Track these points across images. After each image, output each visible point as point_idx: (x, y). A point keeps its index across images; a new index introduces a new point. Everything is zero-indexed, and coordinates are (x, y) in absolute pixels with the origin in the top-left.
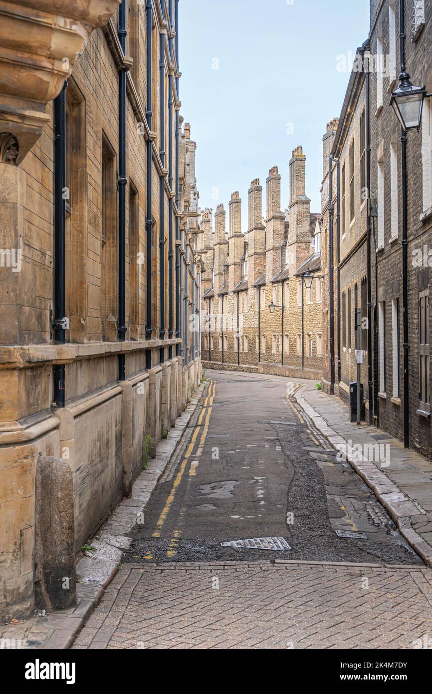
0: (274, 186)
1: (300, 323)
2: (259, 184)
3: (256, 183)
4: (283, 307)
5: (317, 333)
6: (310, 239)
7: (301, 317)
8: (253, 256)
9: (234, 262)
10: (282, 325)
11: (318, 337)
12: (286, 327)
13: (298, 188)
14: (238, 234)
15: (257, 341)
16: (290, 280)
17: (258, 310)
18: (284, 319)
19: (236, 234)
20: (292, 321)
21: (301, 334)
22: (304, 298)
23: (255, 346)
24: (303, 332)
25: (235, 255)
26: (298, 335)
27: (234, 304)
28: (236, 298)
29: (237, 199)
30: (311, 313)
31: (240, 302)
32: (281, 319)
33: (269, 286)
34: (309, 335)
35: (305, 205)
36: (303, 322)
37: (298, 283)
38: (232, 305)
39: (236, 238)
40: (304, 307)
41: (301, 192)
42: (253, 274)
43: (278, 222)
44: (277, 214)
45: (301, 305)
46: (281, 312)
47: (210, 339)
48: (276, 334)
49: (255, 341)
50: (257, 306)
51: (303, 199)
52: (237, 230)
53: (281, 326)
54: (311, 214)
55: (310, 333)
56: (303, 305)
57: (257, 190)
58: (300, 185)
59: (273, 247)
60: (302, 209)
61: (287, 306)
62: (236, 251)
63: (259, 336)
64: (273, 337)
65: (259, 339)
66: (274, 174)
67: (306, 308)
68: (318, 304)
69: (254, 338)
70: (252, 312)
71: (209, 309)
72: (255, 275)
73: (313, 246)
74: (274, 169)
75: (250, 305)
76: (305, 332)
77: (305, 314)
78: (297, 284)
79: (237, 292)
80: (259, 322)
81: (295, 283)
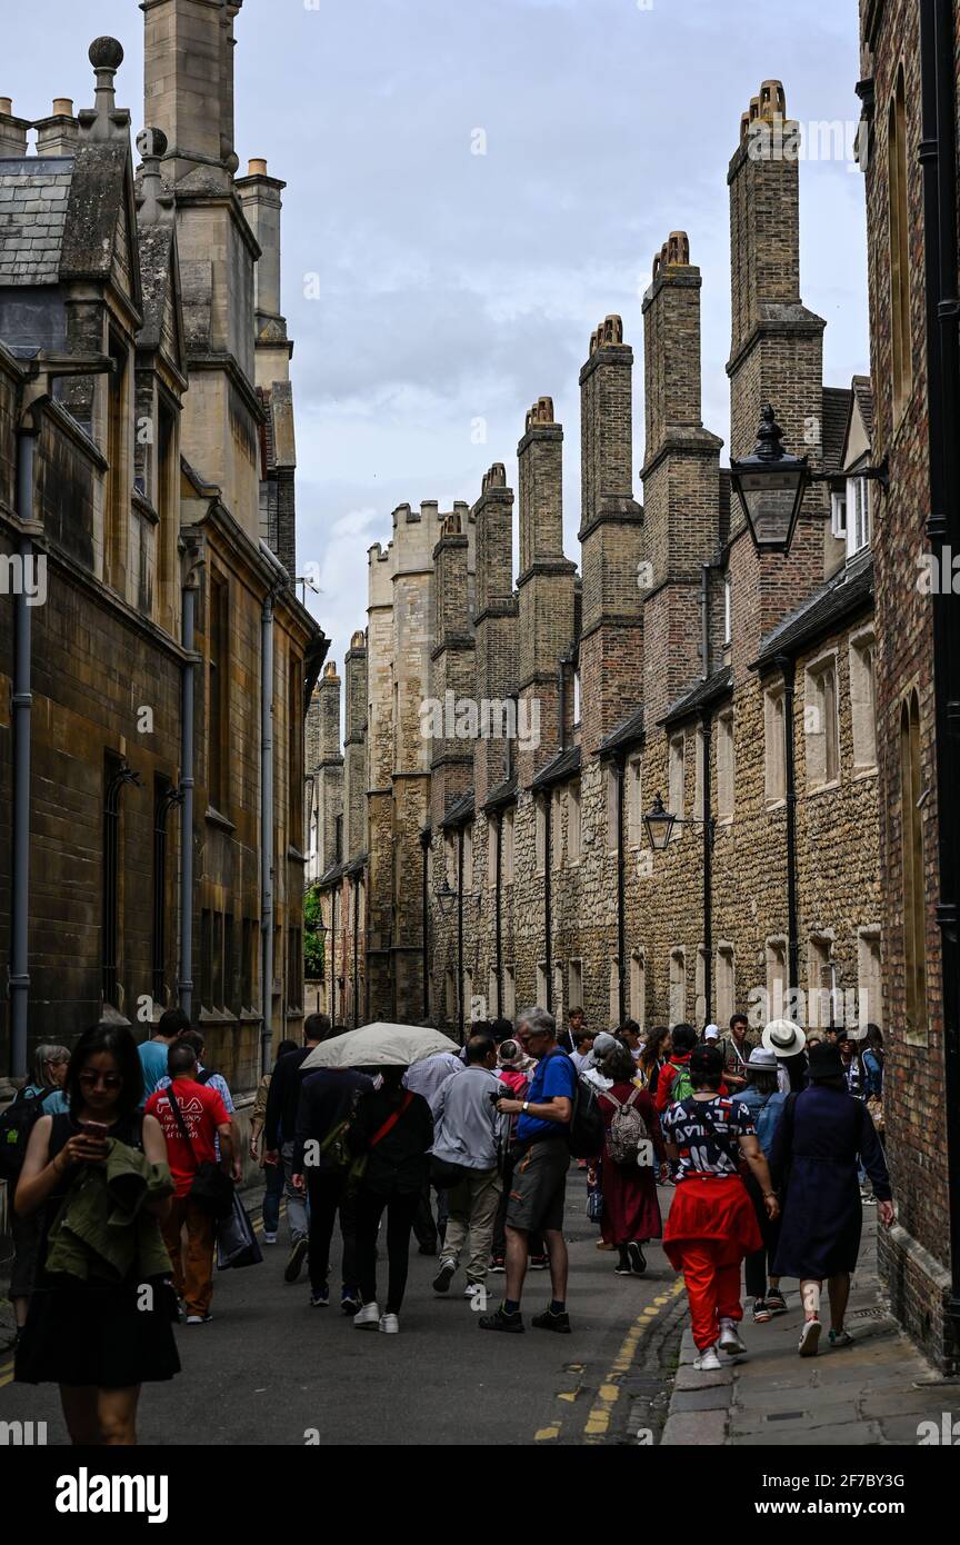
0: (672, 315)
1: (778, 891)
2: (620, 339)
3: (609, 337)
4: (710, 823)
5: (862, 929)
6: (824, 501)
7: (785, 862)
8: (600, 633)
9: (536, 674)
10: (708, 907)
11: (863, 951)
12: (726, 915)
13: (768, 271)
14: (548, 561)
15: (614, 982)
16: (736, 697)
17: (616, 852)
18: (714, 878)
19: (542, 561)
20: (748, 883)
21: (786, 938)
22: (797, 765)
23: (607, 1005)
24: (793, 934)
25: (540, 645)
26: (772, 946)
27: (533, 837)
28: (540, 816)
29: (544, 427)
30: (833, 833)
31: (557, 825)
32: (701, 883)
33: (656, 744)
34: (822, 945)
35: (800, 347)
36: (792, 879)
37: (769, 706)
38: (529, 842)
39: (544, 580)
40: (799, 808)
41: (781, 288)
42: (599, 705)
43: (691, 466)
44: (686, 434)
45: (782, 802)
46: (701, 850)
47: (461, 982)
48: (683, 948)
49: (606, 983)
50: (613, 839)
51: (788, 315)
52: (546, 547)
53: (701, 913)
54: (827, 391)
55: (829, 933)
56: (792, 800)
57: (614, 363)
58: (776, 253)
59: (671, 573)
60: (787, 363)
61: (726, 816)
62: (543, 630)
63: (620, 962)
64: (674, 965)
65: (623, 974)
66: (673, 264)
67: (806, 815)
68: (864, 780)
69: (603, 974)
70: (594, 865)
71: (458, 866)
72: (605, 709)
73: (840, 534)
74: (677, 246)
75: (589, 836)
76: (803, 929)
77: (804, 844)
78: (765, 710)
79: (545, 792)
80: (621, 903)
81: (757, 707)
